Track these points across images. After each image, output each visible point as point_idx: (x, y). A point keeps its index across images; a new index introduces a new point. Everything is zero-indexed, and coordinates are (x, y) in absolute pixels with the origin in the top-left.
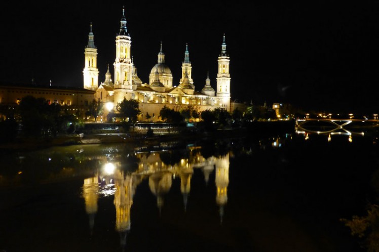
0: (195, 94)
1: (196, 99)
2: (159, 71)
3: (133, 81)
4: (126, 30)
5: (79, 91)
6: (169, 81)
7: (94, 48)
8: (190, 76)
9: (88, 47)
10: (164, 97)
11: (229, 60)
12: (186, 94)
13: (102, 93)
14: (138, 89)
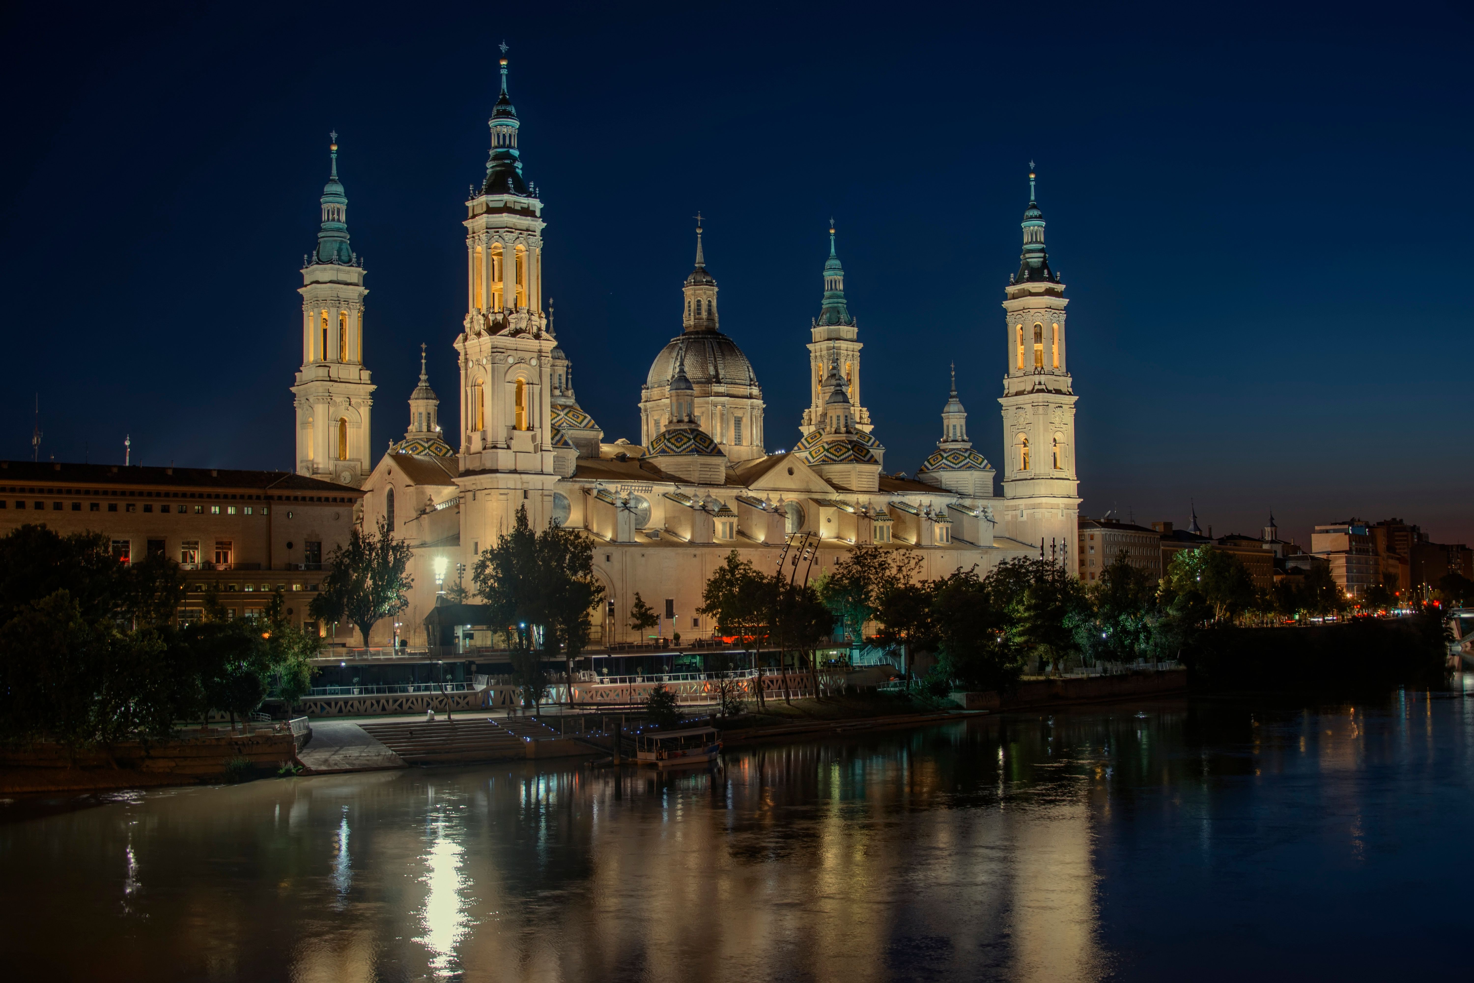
0: (886, 486)
1: (894, 512)
2: (692, 371)
3: (556, 430)
4: (519, 165)
5: (276, 492)
6: (746, 421)
7: (348, 262)
8: (853, 391)
9: (320, 262)
10: (724, 511)
11: (1064, 302)
12: (838, 488)
13: (391, 496)
14: (581, 472)
